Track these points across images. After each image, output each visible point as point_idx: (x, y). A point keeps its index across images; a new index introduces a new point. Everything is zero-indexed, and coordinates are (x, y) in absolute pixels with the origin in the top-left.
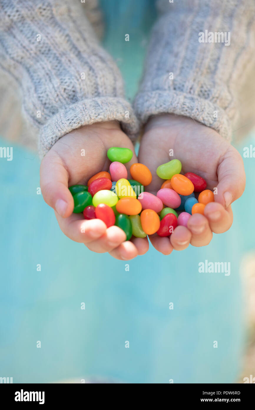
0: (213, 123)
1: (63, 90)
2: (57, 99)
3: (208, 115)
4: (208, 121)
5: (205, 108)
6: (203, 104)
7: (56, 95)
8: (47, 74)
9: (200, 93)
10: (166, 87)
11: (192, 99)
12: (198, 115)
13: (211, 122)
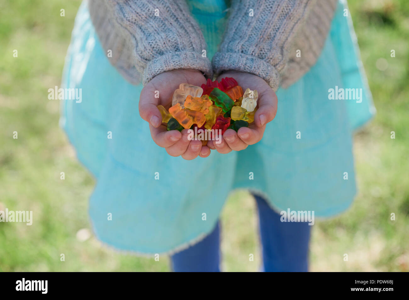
0: (266, 77)
1: (168, 41)
2: (164, 46)
3: (262, 71)
4: (262, 75)
5: (260, 67)
6: (259, 64)
7: (163, 43)
8: (155, 30)
9: (259, 54)
10: (237, 50)
11: (252, 60)
12: (255, 71)
13: (264, 76)
